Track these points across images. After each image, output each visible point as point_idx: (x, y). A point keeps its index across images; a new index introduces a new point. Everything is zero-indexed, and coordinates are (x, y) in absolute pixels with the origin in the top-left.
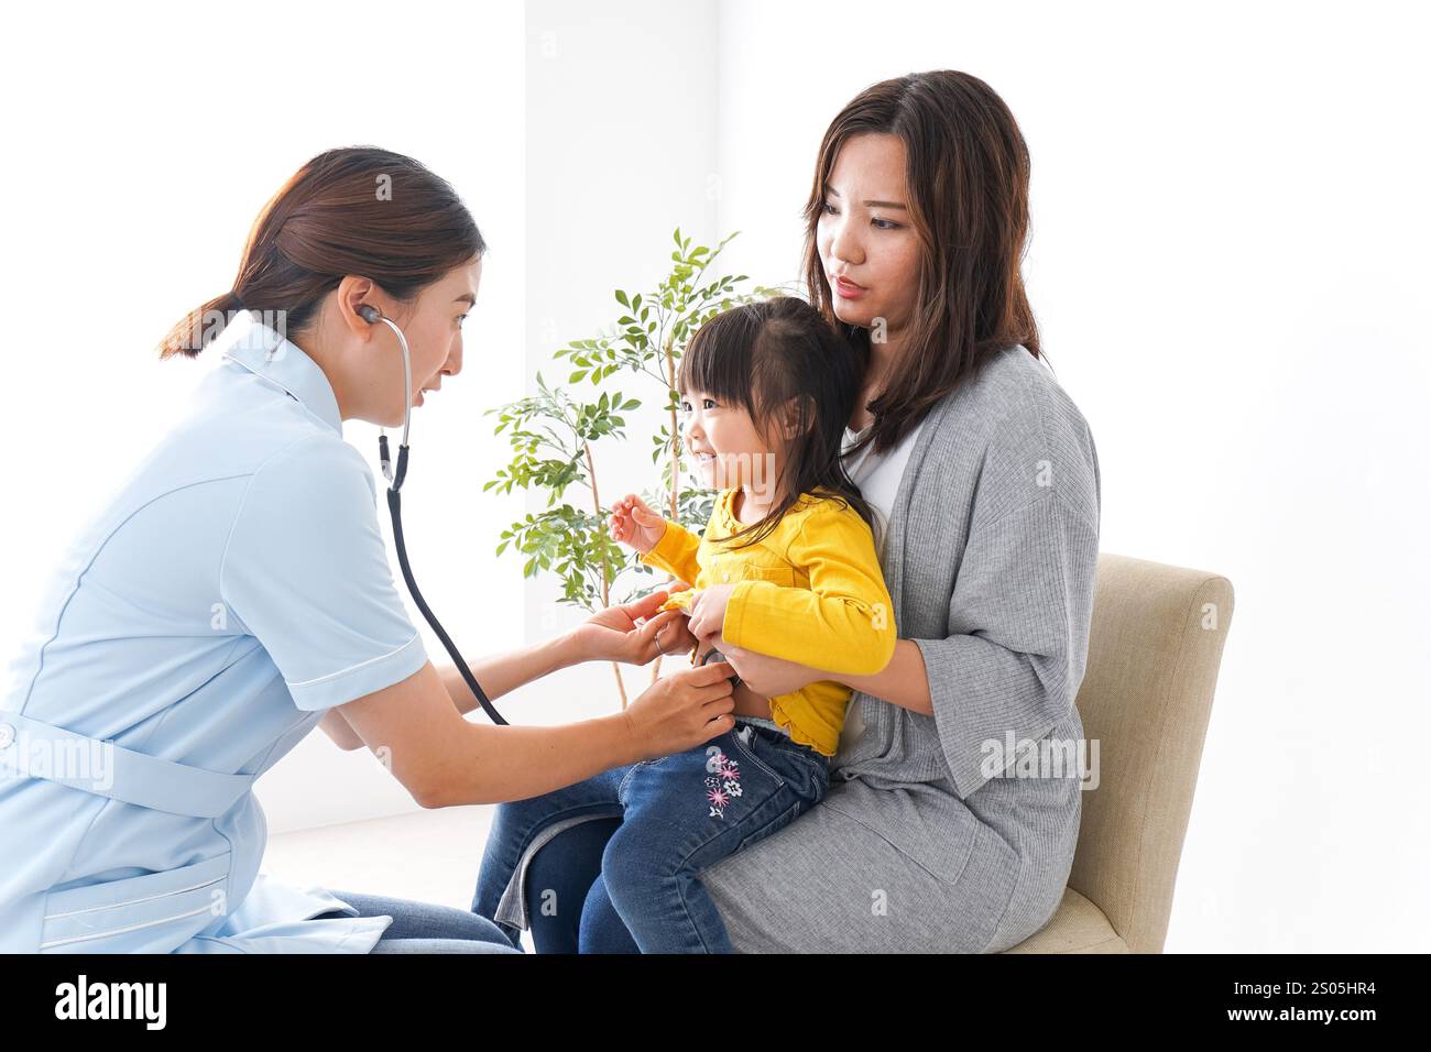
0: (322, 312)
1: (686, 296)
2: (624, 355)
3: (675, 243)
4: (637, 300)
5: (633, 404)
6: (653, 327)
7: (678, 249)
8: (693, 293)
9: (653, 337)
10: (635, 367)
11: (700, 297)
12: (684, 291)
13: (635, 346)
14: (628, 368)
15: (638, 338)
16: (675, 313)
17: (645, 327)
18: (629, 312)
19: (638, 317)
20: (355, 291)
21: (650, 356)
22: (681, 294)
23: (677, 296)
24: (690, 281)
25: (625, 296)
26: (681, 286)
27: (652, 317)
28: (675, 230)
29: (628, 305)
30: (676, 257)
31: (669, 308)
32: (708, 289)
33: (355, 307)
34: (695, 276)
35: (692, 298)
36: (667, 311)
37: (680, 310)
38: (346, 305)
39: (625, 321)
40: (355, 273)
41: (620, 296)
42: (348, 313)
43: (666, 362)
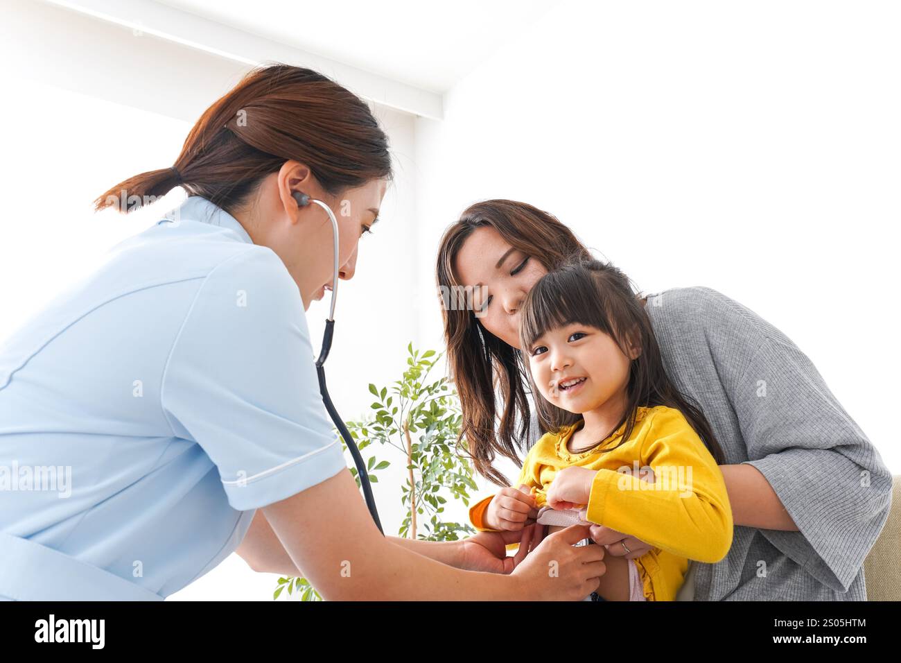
0: (259, 193)
1: (417, 390)
2: (376, 432)
3: (409, 353)
4: (384, 392)
5: (384, 465)
6: (395, 410)
7: (411, 356)
8: (422, 388)
9: (396, 417)
10: (383, 441)
11: (426, 392)
12: (416, 386)
13: (383, 425)
14: (377, 441)
15: (384, 418)
16: (411, 400)
17: (390, 410)
18: (378, 400)
19: (385, 403)
20: (293, 175)
21: (394, 431)
22: (414, 389)
23: (412, 389)
24: (419, 380)
25: (375, 388)
26: (414, 383)
27: (395, 404)
28: (408, 344)
29: (377, 395)
30: (410, 362)
31: (407, 397)
32: (432, 386)
33: (291, 190)
34: (422, 376)
35: (422, 392)
36: (406, 399)
37: (414, 399)
38: (285, 185)
39: (375, 406)
40: (295, 159)
41: (372, 389)
42: (284, 195)
43: (404, 436)
